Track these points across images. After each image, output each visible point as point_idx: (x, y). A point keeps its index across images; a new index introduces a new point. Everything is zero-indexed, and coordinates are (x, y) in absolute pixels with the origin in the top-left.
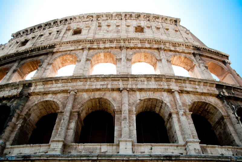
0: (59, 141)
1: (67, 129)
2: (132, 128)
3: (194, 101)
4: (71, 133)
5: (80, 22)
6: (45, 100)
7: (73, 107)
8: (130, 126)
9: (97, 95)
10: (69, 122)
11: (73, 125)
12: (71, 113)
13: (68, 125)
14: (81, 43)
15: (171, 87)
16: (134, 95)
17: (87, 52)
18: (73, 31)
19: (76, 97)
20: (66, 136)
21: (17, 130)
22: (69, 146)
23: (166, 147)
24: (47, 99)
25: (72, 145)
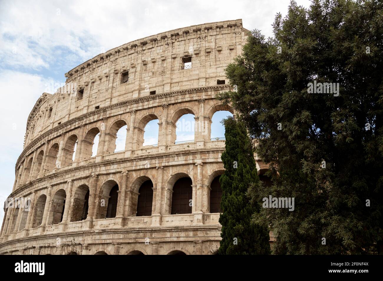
0: (119, 218)
1: (125, 206)
2: (163, 203)
3: (215, 170)
4: (127, 208)
5: (126, 56)
6: (109, 180)
7: (127, 186)
8: (162, 201)
9: (142, 174)
10: (125, 200)
11: (128, 202)
12: (126, 192)
13: (125, 203)
14: (127, 104)
15: (195, 161)
16: (168, 171)
17: (134, 116)
18: (121, 74)
19: (128, 176)
20: (124, 211)
21: (96, 207)
22: (127, 219)
23: (182, 217)
24: (110, 179)
25: (129, 218)
